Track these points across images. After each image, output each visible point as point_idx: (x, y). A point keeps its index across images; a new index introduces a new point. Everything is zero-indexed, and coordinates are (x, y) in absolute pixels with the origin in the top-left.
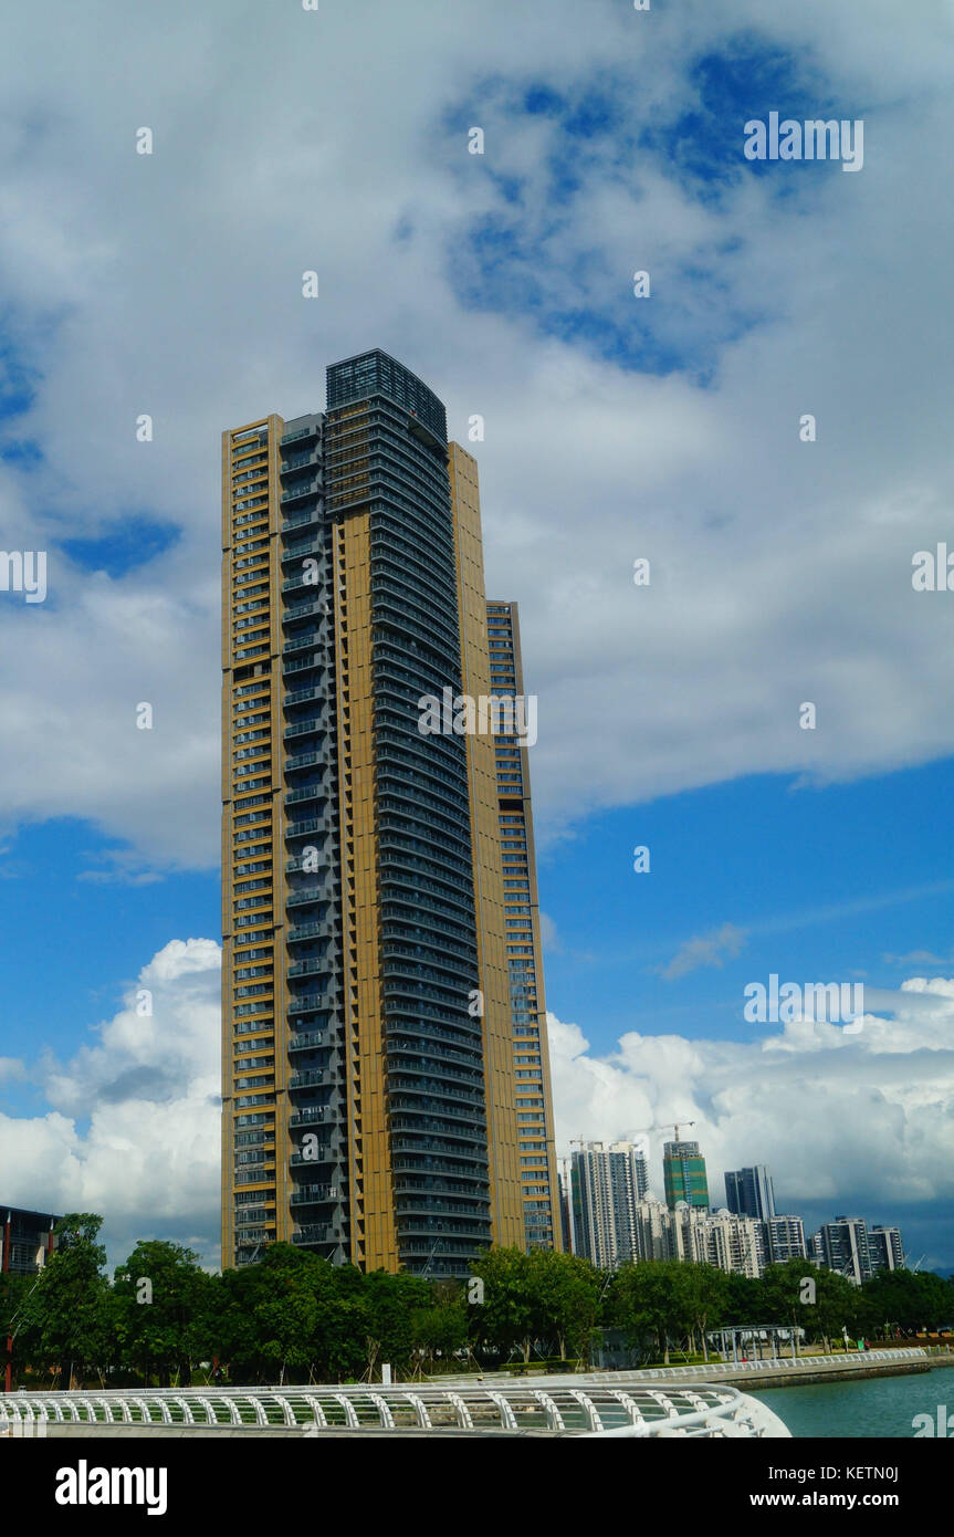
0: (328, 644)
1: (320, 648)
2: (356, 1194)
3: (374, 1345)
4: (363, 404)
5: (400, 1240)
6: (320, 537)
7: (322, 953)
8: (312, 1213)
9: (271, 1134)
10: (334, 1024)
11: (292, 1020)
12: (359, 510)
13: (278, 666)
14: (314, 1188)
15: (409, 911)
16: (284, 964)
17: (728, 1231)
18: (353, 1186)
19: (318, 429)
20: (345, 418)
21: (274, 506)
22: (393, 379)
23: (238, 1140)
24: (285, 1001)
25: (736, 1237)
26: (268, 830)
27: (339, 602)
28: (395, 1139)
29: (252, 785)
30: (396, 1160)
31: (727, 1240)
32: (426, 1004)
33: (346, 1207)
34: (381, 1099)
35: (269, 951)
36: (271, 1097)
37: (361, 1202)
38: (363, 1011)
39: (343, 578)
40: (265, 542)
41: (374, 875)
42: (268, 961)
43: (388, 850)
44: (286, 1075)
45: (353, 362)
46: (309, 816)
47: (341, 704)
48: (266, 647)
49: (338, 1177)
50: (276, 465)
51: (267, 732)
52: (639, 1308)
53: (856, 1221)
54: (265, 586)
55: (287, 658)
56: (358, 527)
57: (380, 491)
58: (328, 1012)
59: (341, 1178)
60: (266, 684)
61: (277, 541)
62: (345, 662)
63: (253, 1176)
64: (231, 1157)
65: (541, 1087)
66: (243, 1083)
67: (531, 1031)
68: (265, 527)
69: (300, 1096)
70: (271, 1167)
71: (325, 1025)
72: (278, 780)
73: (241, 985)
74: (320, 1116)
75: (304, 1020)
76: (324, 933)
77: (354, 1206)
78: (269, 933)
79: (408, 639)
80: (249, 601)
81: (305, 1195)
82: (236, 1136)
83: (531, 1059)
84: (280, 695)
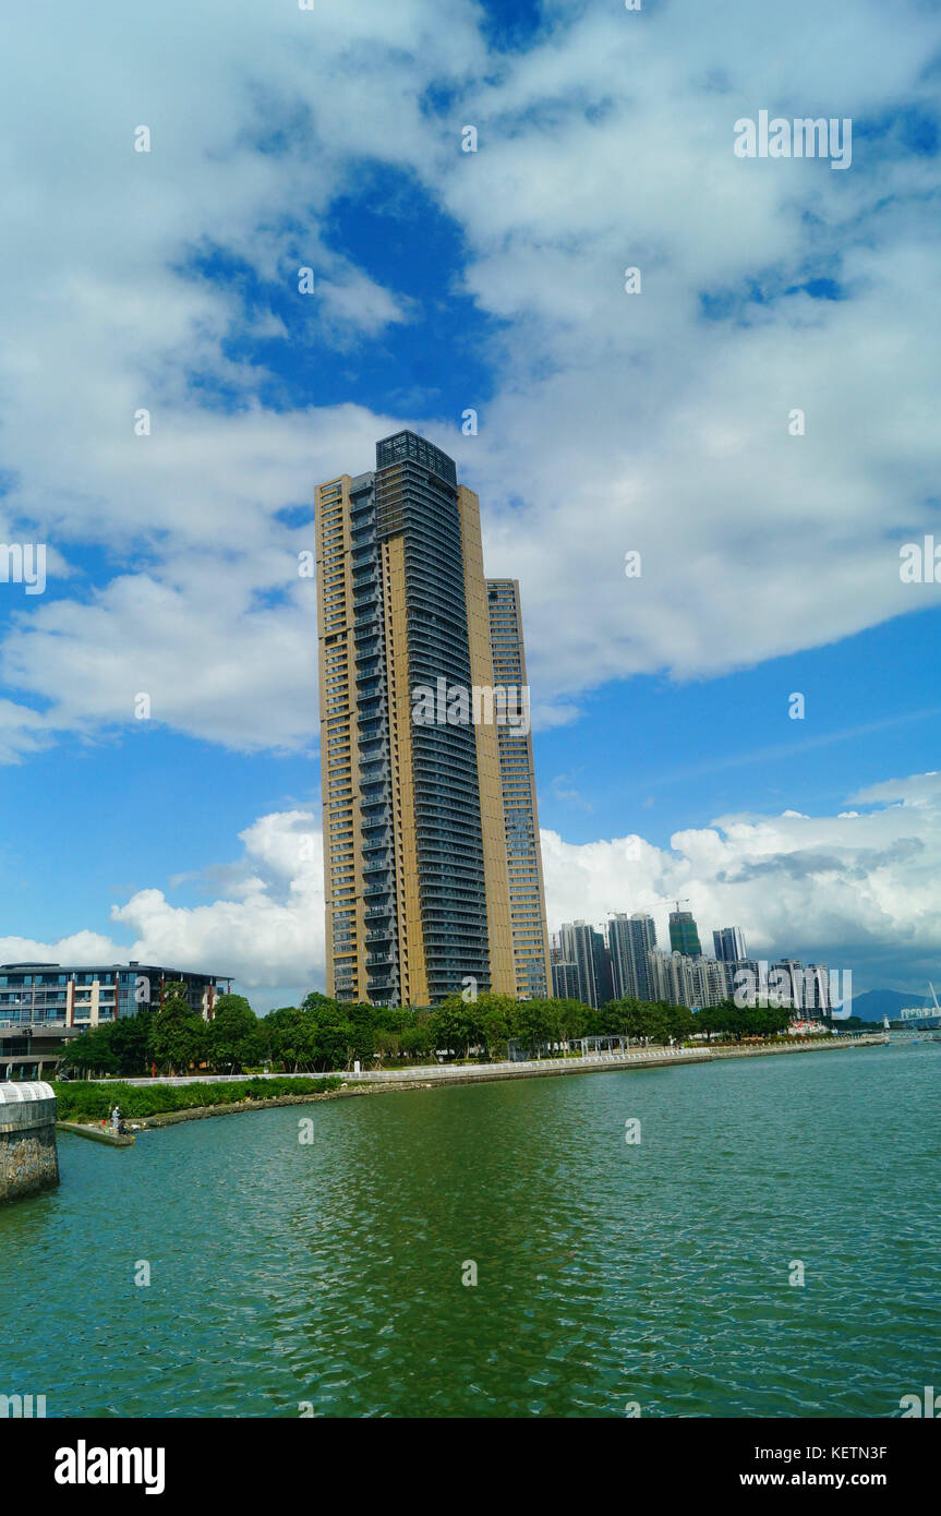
0: (381, 620)
1: (376, 623)
2: (403, 958)
3: (351, 1051)
4: (399, 466)
5: (429, 985)
6: (375, 552)
7: (382, 812)
8: (379, 969)
9: (354, 923)
10: (389, 855)
11: (365, 854)
12: (397, 534)
13: (351, 635)
14: (380, 955)
15: (433, 786)
16: (360, 820)
18: (402, 953)
19: (372, 483)
20: (388, 475)
21: (346, 533)
22: (417, 448)
23: (336, 926)
24: (360, 842)
26: (348, 738)
27: (387, 594)
28: (426, 925)
29: (338, 710)
30: (427, 937)
32: (445, 842)
33: (398, 965)
34: (417, 902)
35: (350, 812)
36: (353, 901)
37: (406, 963)
38: (406, 848)
39: (389, 578)
40: (342, 556)
41: (410, 764)
42: (349, 819)
43: (419, 749)
44: (362, 887)
45: (392, 439)
46: (372, 728)
47: (390, 658)
48: (344, 623)
49: (393, 948)
50: (347, 506)
51: (345, 676)
52: (521, 1027)
54: (343, 585)
55: (357, 630)
56: (397, 547)
57: (410, 522)
58: (386, 849)
59: (396, 949)
60: (344, 646)
61: (348, 556)
62: (391, 631)
63: (344, 948)
64: (331, 938)
65: (537, 888)
66: (337, 892)
67: (531, 853)
68: (341, 547)
69: (372, 900)
70: (354, 943)
71: (384, 856)
72: (353, 707)
73: (334, 833)
74: (381, 912)
75: (372, 854)
76: (381, 801)
77: (402, 965)
78: (350, 801)
79: (430, 615)
80: (333, 594)
81: (376, 959)
82: (333, 924)
83: (531, 870)
84: (353, 653)
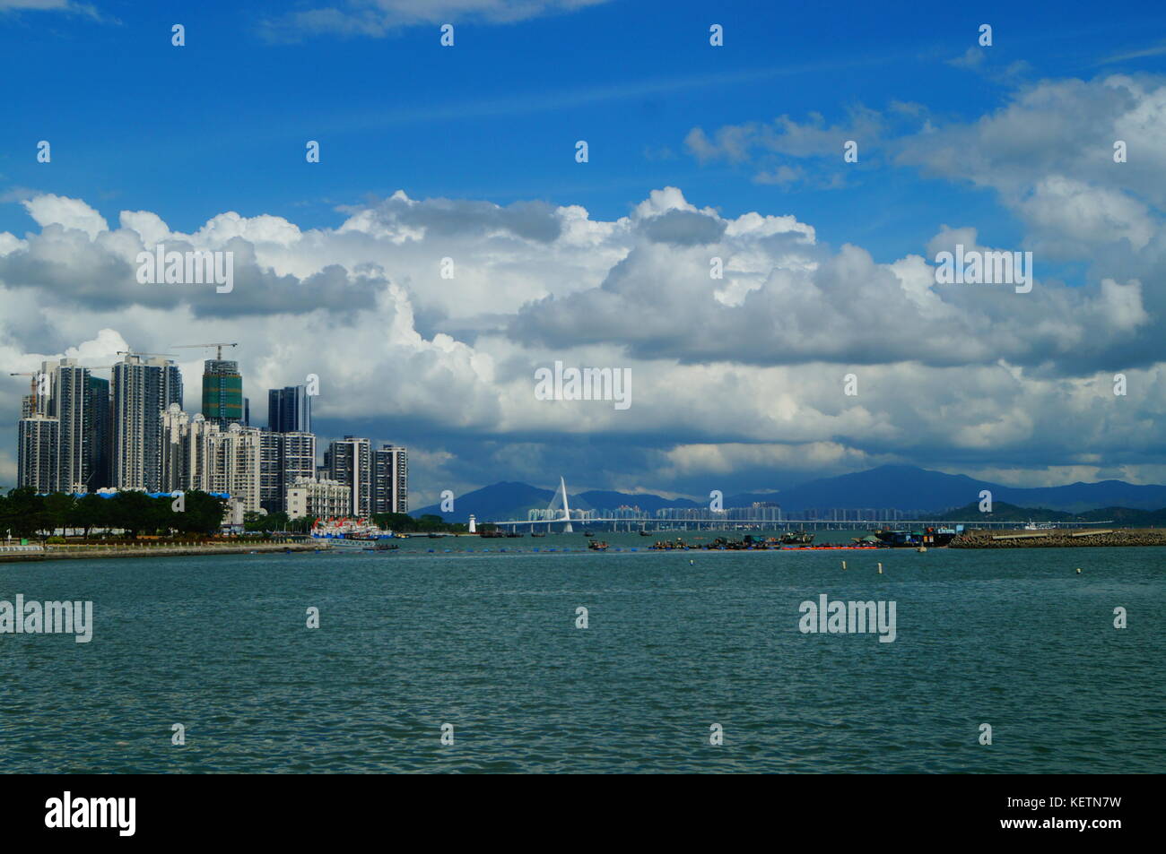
17: (236, 442)
25: (243, 448)
31: (235, 451)
53: (361, 441)
